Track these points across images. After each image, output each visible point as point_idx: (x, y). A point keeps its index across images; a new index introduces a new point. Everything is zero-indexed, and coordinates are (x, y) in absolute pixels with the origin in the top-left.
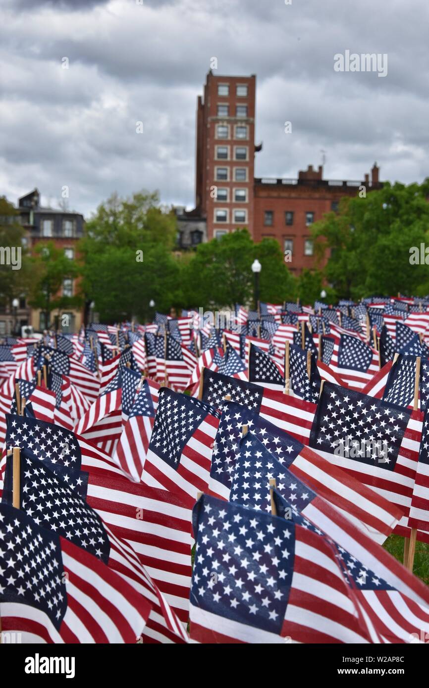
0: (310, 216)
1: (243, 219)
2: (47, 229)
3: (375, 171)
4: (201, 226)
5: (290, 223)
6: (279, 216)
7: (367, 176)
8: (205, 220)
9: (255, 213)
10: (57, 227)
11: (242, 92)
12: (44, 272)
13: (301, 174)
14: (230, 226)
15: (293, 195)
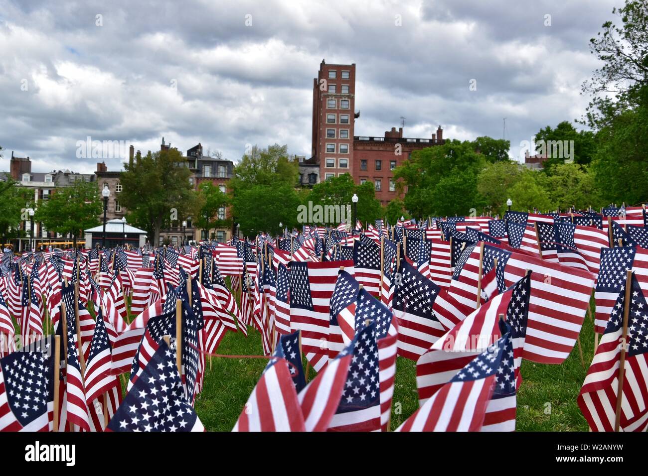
0: (393, 163)
1: (345, 165)
2: (207, 172)
3: (440, 132)
4: (316, 170)
5: (379, 168)
6: (371, 164)
7: (433, 135)
8: (318, 166)
9: (354, 161)
10: (215, 171)
11: (345, 76)
12: (205, 202)
13: (387, 133)
14: (337, 170)
15: (381, 149)
